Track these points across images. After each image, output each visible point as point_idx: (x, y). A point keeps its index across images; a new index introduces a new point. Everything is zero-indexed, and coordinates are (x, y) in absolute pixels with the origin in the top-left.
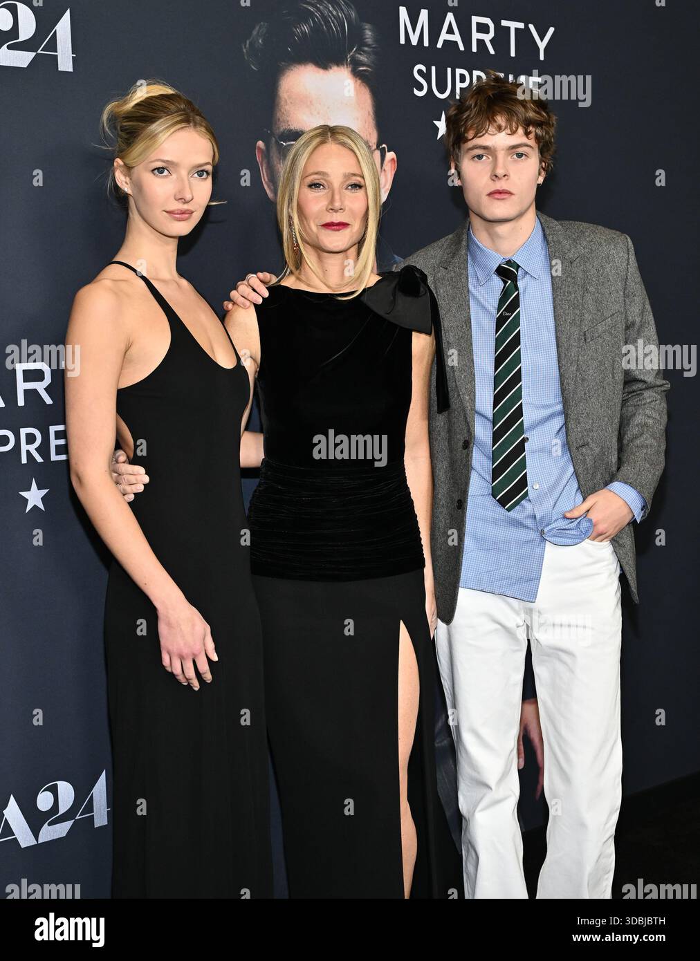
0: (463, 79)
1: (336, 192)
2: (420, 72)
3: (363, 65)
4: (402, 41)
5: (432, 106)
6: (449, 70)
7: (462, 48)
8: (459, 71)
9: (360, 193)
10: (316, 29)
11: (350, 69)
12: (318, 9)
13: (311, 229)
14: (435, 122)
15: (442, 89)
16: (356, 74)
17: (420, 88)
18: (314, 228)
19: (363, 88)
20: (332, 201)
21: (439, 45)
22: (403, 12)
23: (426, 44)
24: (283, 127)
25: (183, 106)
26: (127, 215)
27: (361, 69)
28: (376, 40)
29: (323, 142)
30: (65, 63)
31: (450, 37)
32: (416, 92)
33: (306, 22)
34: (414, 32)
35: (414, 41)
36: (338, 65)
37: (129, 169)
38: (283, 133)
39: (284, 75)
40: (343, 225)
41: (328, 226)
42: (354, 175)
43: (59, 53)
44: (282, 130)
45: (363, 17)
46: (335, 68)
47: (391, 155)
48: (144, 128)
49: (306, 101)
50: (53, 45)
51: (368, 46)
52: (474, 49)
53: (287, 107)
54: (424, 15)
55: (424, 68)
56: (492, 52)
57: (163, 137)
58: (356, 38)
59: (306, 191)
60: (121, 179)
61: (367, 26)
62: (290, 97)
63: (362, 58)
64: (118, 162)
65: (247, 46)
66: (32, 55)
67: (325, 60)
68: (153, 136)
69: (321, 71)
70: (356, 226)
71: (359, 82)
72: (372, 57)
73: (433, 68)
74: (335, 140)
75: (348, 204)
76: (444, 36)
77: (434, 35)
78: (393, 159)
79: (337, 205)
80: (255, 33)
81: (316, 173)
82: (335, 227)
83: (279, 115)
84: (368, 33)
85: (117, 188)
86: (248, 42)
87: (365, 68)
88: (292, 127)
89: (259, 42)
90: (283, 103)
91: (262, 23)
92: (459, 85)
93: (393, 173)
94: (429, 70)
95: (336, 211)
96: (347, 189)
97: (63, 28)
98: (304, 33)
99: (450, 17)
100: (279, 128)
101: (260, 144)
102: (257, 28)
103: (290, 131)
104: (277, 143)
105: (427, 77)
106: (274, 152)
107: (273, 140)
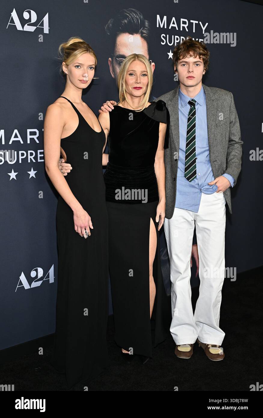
0: (177, 39)
1: (138, 77)
2: (163, 37)
3: (145, 34)
4: (158, 26)
5: (167, 48)
6: (173, 36)
7: (177, 29)
8: (176, 37)
9: (146, 77)
10: (129, 22)
11: (140, 35)
12: (130, 15)
14: (168, 53)
15: (170, 42)
16: (142, 37)
17: (163, 42)
18: (131, 89)
19: (144, 41)
20: (137, 80)
21: (170, 28)
22: (158, 16)
23: (166, 27)
24: (118, 54)
25: (86, 46)
26: (66, 81)
27: (144, 35)
28: (149, 26)
29: (134, 60)
30: (46, 30)
31: (173, 25)
32: (162, 43)
33: (126, 19)
34: (162, 23)
35: (162, 26)
36: (136, 34)
37: (67, 66)
38: (118, 55)
39: (118, 36)
40: (140, 88)
41: (135, 88)
42: (144, 71)
43: (44, 27)
44: (117, 54)
46: (135, 35)
47: (153, 64)
48: (73, 53)
49: (126, 46)
50: (42, 25)
51: (146, 27)
52: (181, 30)
53: (119, 47)
54: (165, 18)
55: (165, 35)
56: (187, 30)
57: (79, 56)
58: (143, 25)
59: (128, 76)
60: (65, 69)
61: (146, 21)
62: (120, 44)
63: (144, 31)
64: (64, 63)
65: (107, 26)
66: (35, 28)
67: (132, 31)
68: (76, 55)
69: (131, 35)
70: (144, 88)
71: (143, 39)
72: (148, 31)
73: (168, 35)
74: (139, 59)
75: (142, 81)
76: (171, 25)
77: (168, 24)
78: (154, 65)
79: (139, 81)
80: (109, 22)
81: (132, 71)
82: (138, 89)
83: (116, 49)
84: (147, 23)
86: (107, 25)
87: (145, 35)
88: (120, 54)
89: (110, 26)
90: (118, 45)
92: (176, 41)
93: (154, 70)
95: (138, 83)
96: (142, 76)
97: (46, 19)
98: (125, 23)
99: (174, 19)
100: (116, 54)
101: (110, 59)
102: (110, 21)
104: (115, 58)
105: (166, 38)
106: (114, 62)
107: (114, 58)
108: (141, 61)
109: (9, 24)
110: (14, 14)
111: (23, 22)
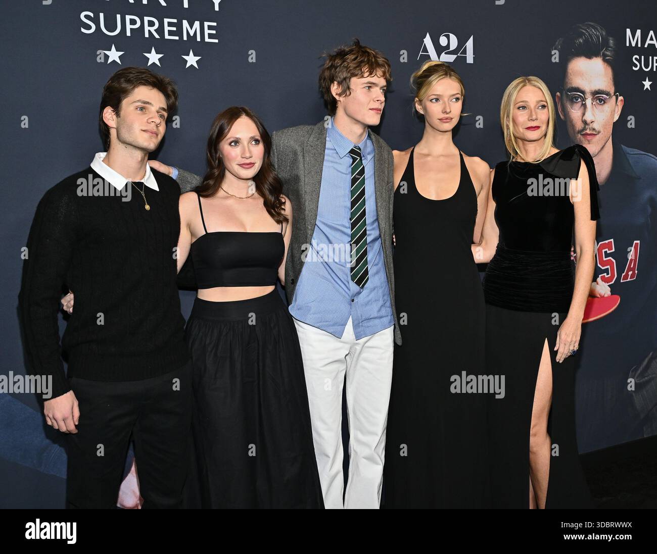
1: (533, 111)
2: (636, 59)
3: (608, 56)
4: (628, 45)
5: (642, 75)
6: (651, 57)
8: (655, 58)
9: (546, 110)
10: (586, 41)
11: (602, 58)
12: (587, 31)
13: (520, 131)
14: (643, 82)
15: (647, 67)
16: (605, 60)
17: (636, 66)
18: (521, 130)
19: (608, 67)
20: (531, 115)
21: (646, 46)
22: (628, 31)
23: (639, 46)
24: (569, 86)
25: (444, 69)
27: (607, 58)
28: (614, 44)
29: (524, 86)
30: (470, 59)
31: (651, 42)
32: (634, 68)
33: (581, 37)
34: (633, 40)
35: (634, 44)
36: (596, 57)
38: (569, 89)
39: (570, 62)
40: (538, 127)
41: (528, 128)
42: (542, 101)
43: (467, 55)
44: (568, 87)
45: (609, 34)
46: (595, 58)
47: (621, 98)
48: (425, 81)
49: (581, 74)
50: (465, 52)
51: (611, 47)
53: (571, 77)
54: (639, 32)
55: (638, 57)
57: (434, 83)
58: (605, 44)
59: (517, 111)
60: (419, 108)
61: (611, 38)
62: (572, 72)
63: (608, 53)
64: (417, 99)
66: (455, 56)
68: (430, 83)
69: (588, 60)
70: (544, 128)
71: (606, 64)
72: (613, 52)
73: (643, 57)
74: (531, 84)
75: (539, 117)
76: (648, 42)
77: (643, 42)
78: (622, 100)
79: (534, 117)
80: (557, 43)
81: (522, 102)
82: (532, 129)
83: (567, 80)
84: (611, 42)
85: (417, 112)
86: (553, 47)
87: (609, 58)
88: (573, 86)
90: (569, 75)
91: (560, 39)
92: (655, 64)
93: (622, 106)
94: (640, 58)
95: (534, 121)
96: (538, 109)
97: (470, 44)
98: (580, 42)
99: (652, 33)
101: (558, 94)
102: (558, 41)
103: (572, 87)
104: (566, 93)
105: (640, 61)
106: (564, 97)
107: (564, 92)
108: (535, 86)
109: (420, 53)
110: (428, 41)
111: (439, 50)
